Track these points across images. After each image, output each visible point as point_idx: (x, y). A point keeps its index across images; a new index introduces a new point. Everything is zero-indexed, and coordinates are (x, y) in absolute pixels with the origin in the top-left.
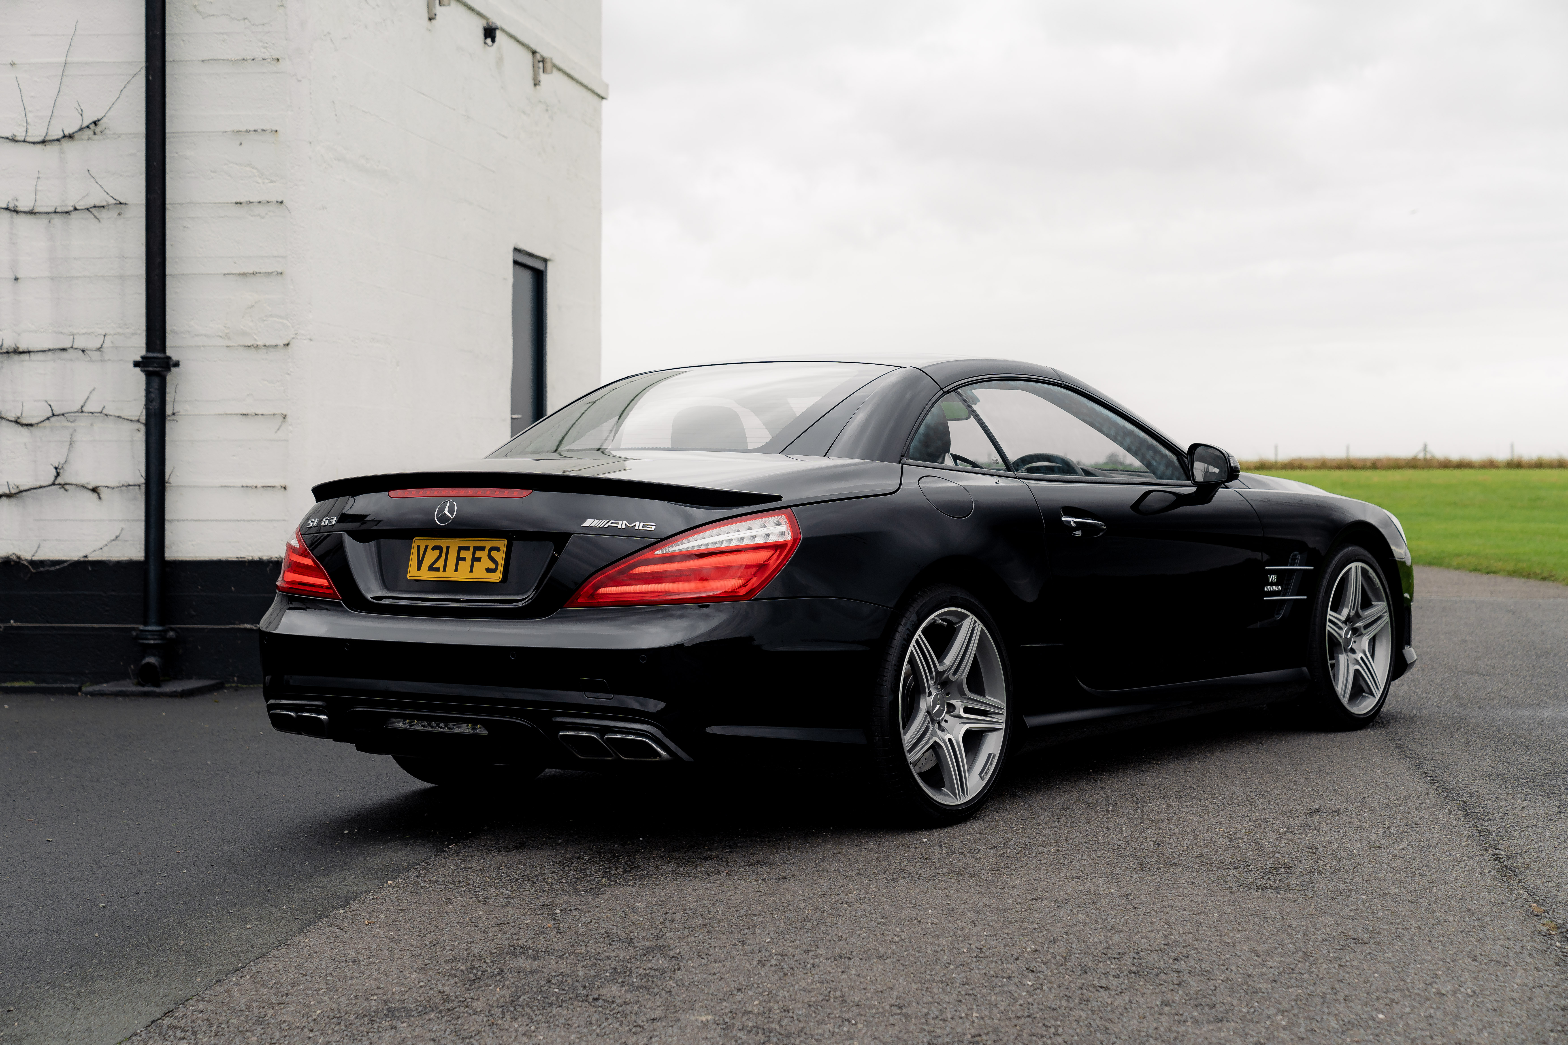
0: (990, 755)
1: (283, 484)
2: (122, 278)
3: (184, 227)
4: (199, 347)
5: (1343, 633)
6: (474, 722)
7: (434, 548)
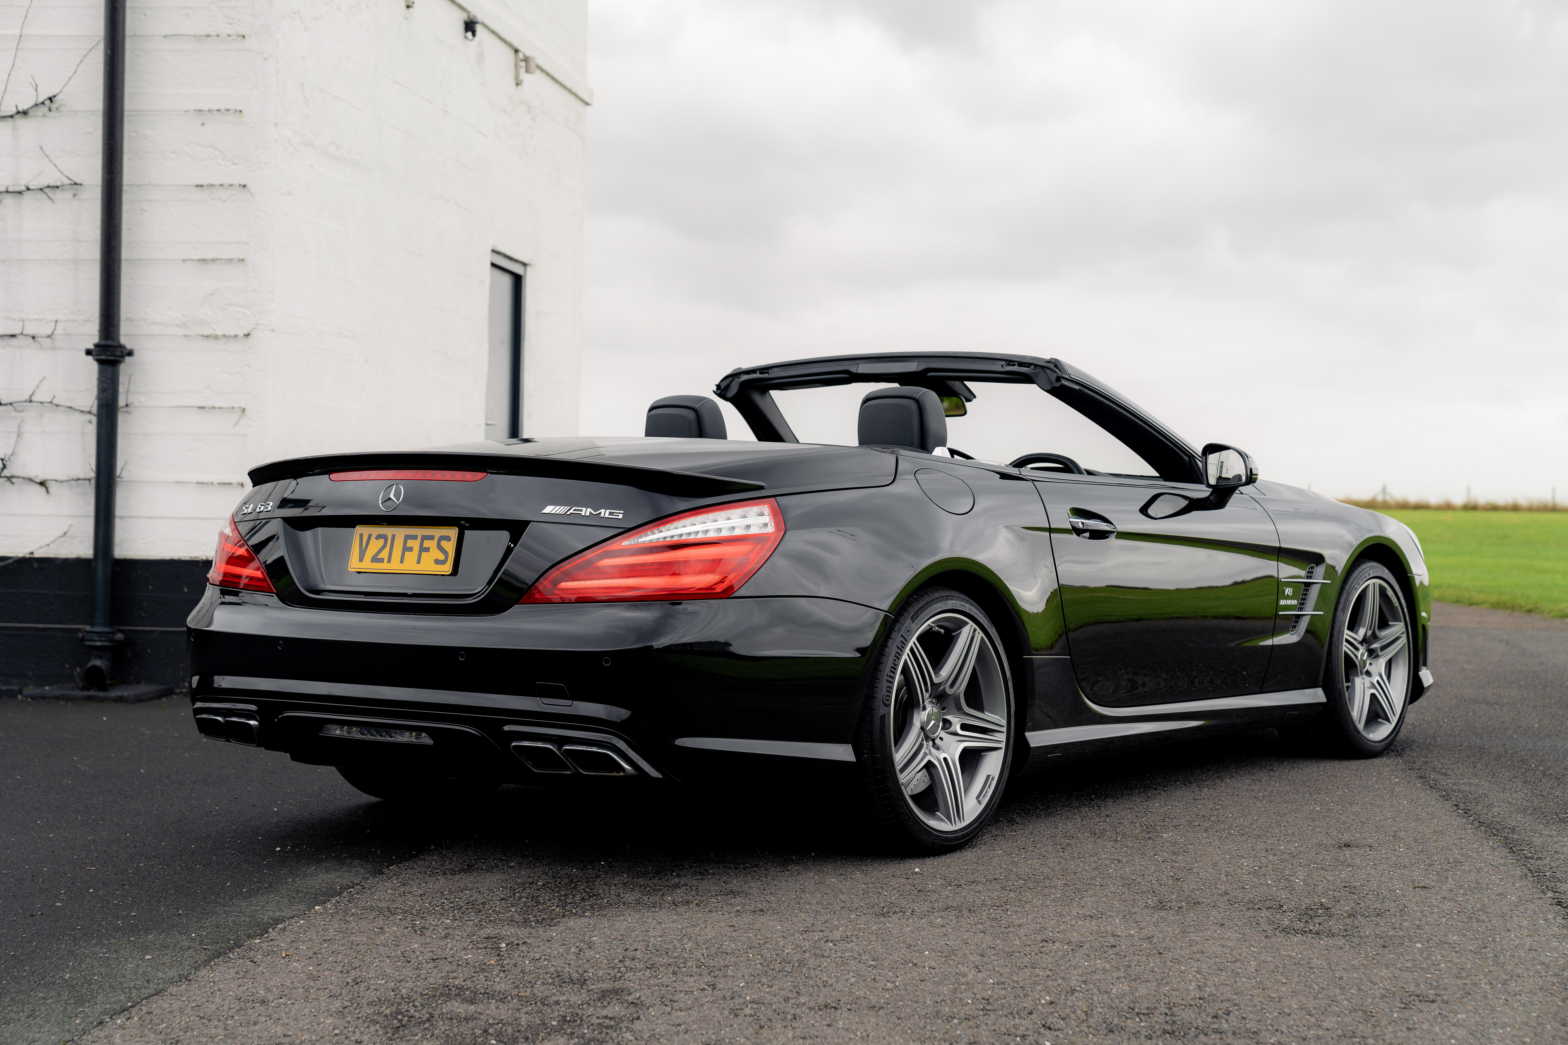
0: (988, 776)
1: (240, 481)
2: (76, 262)
3: (142, 210)
4: (155, 336)
5: (1359, 654)
6: (418, 730)
7: (378, 537)
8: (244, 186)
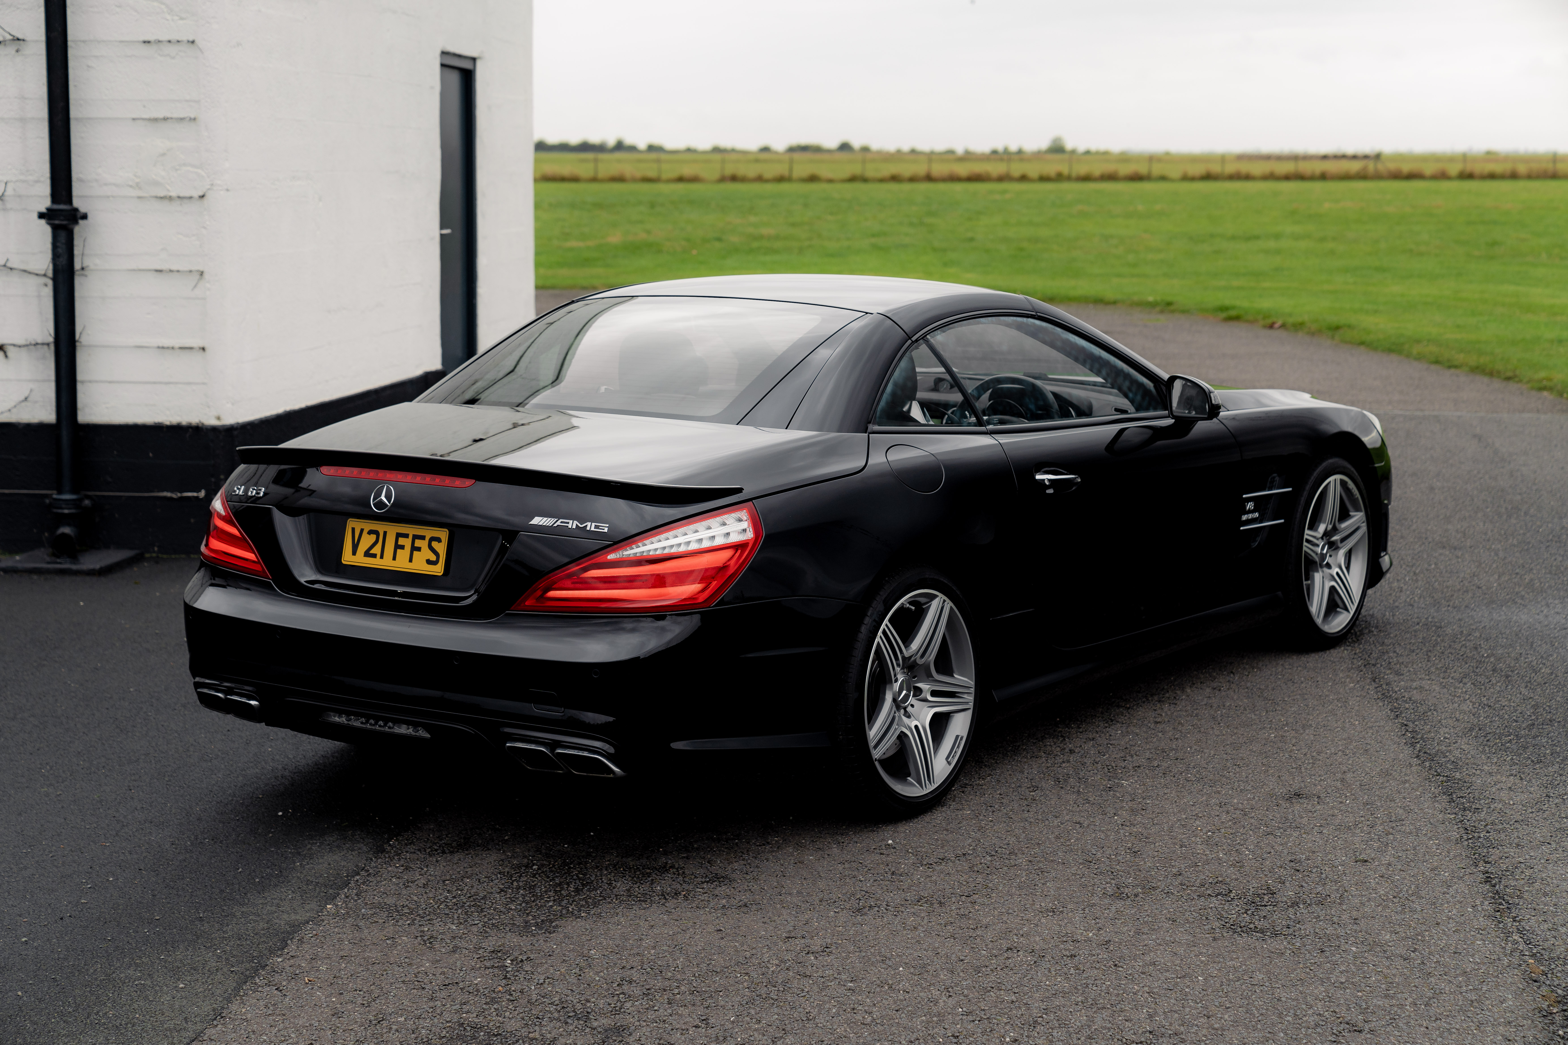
0: (957, 737)
1: (201, 345)
2: (23, 120)
3: (88, 66)
4: (108, 197)
5: (1319, 550)
6: (415, 725)
7: (370, 532)
8: (193, 42)
